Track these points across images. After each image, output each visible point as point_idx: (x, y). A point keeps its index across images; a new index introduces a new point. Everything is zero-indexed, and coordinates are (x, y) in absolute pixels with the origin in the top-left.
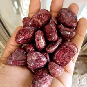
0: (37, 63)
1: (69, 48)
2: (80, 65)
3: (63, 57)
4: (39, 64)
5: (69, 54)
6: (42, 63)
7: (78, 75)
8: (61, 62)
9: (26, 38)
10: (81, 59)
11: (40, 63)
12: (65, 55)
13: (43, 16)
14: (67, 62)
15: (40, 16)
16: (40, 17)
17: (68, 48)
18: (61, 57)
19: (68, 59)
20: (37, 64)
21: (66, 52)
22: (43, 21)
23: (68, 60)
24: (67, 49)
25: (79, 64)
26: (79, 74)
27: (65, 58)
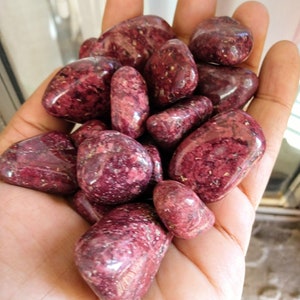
0: (116, 167)
1: (230, 128)
2: (285, 258)
3: (206, 163)
4: (121, 174)
5: (229, 151)
6: (134, 169)
7: (279, 295)
8: (198, 183)
9: (80, 90)
10: (290, 235)
11: (127, 169)
12: (217, 153)
13: (151, 37)
14: (220, 181)
15: (141, 32)
16: (139, 35)
17: (226, 129)
18: (200, 163)
19: (224, 170)
20: (116, 171)
21: (221, 142)
22: (146, 52)
23: (226, 174)
24: (224, 132)
25: (283, 255)
26: (283, 292)
27: (213, 166)
